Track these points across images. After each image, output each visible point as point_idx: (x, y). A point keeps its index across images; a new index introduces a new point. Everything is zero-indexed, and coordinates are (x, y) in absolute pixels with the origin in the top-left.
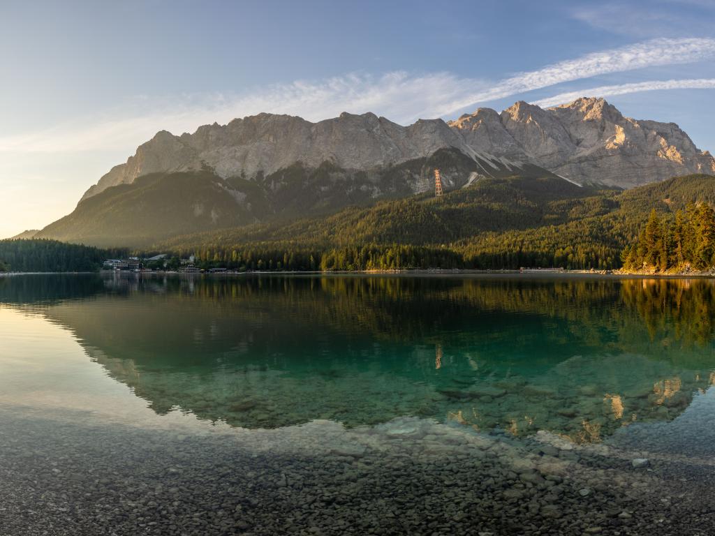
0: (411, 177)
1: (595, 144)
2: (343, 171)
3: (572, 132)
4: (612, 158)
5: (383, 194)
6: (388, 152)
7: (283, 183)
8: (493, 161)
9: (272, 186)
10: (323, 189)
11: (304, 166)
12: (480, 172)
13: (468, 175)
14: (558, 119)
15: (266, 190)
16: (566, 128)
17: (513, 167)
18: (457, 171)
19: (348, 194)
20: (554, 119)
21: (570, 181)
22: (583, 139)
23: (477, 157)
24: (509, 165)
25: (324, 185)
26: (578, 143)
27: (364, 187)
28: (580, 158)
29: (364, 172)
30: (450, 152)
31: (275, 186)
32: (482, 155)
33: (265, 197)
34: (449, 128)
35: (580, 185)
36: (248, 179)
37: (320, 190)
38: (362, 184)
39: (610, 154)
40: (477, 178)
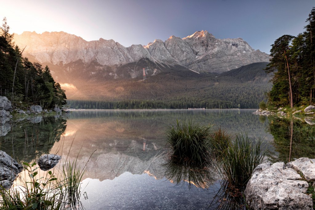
0: (130, 71)
1: (204, 54)
2: (102, 66)
3: (194, 49)
4: (212, 59)
5: (119, 77)
6: (120, 59)
7: (73, 68)
8: (162, 64)
9: (68, 70)
10: (93, 73)
11: (83, 62)
12: (158, 69)
13: (153, 70)
14: (188, 43)
15: (65, 71)
16: (191, 47)
17: (171, 66)
18: (149, 68)
19: (104, 76)
20: (186, 43)
21: (194, 71)
22: (198, 52)
23: (156, 62)
24: (169, 65)
25: (93, 72)
26: (197, 54)
27: (111, 74)
28: (198, 60)
29: (110, 67)
30: (146, 60)
31: (69, 69)
32: (158, 61)
33: (65, 74)
34: (144, 49)
35: (199, 73)
36: (55, 64)
37: (92, 74)
38: (110, 73)
39: (211, 58)
40: (157, 71)
